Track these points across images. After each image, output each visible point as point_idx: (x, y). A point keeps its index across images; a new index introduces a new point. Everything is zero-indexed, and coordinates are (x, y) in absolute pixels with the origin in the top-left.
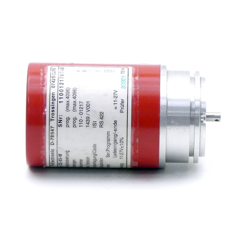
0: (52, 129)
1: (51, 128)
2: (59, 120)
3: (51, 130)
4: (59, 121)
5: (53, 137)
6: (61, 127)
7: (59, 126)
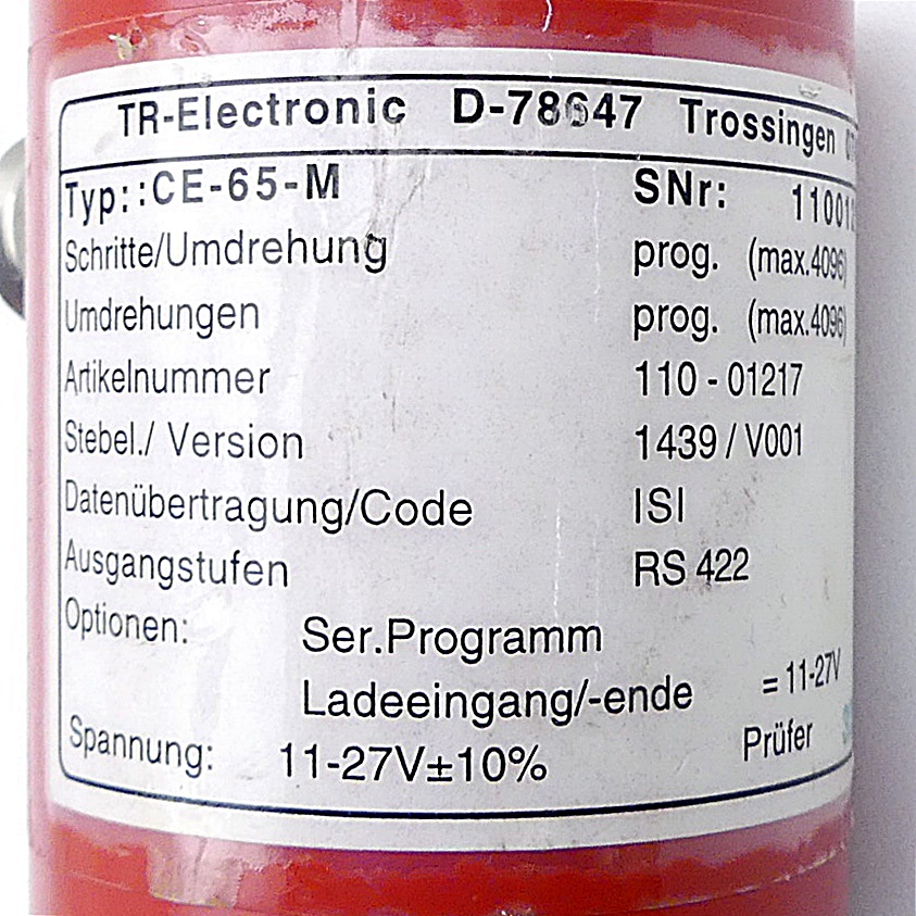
0: (620, 109)
1: (624, 98)
2: (689, 174)
3: (607, 99)
4: (681, 170)
5: (541, 113)
6: (639, 195)
7: (646, 178)
